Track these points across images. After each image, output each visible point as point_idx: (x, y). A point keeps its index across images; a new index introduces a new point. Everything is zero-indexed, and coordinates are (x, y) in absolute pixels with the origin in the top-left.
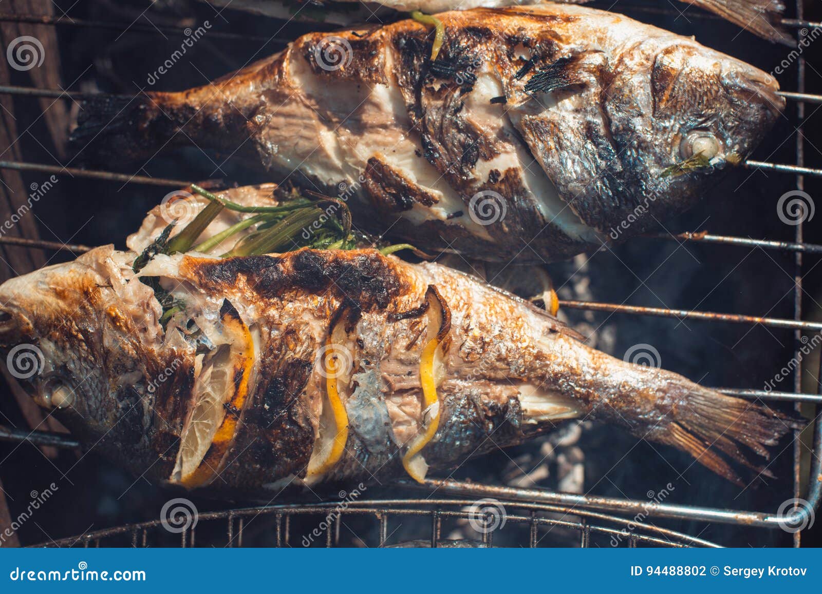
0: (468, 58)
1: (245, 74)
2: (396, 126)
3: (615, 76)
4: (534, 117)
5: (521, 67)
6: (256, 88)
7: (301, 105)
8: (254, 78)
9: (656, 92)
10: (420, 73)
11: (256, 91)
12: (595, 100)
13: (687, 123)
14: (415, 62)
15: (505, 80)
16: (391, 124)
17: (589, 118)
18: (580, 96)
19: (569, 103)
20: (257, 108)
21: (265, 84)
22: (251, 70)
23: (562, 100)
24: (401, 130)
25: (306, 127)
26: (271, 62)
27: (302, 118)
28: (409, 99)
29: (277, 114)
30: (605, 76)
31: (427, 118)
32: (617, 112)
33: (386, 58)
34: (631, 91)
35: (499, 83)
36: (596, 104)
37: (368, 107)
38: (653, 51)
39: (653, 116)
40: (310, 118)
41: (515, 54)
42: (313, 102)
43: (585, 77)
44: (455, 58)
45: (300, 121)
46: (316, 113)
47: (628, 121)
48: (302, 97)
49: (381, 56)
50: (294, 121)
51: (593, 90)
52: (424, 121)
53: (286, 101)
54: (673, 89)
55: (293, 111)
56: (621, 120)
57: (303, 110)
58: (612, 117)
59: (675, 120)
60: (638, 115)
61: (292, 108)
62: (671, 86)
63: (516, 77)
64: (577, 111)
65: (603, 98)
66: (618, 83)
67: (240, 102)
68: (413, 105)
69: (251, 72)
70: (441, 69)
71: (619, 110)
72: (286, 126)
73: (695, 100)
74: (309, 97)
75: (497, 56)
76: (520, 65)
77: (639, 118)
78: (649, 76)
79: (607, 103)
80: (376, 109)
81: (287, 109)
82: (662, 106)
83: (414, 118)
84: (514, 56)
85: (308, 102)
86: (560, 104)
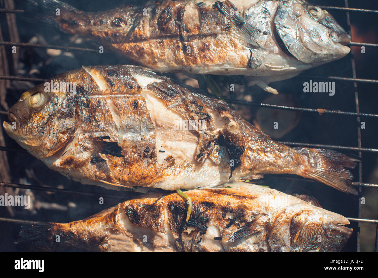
0: (203, 217)
1: (98, 217)
2: (170, 246)
3: (273, 228)
4: (235, 248)
5: (229, 222)
6: (103, 227)
7: (125, 235)
8: (102, 220)
9: (292, 235)
10: (181, 224)
11: (103, 228)
12: (263, 239)
13: (306, 248)
14: (178, 218)
15: (221, 229)
16: (168, 246)
17: (261, 247)
18: (257, 236)
19: (252, 240)
20: (104, 238)
21: (107, 225)
22: (101, 215)
23: (248, 238)
24: (172, 248)
25: (127, 245)
26: (110, 212)
27: (126, 241)
28: (176, 236)
29: (114, 239)
30: (268, 227)
31: (184, 245)
32: (274, 244)
33: (165, 216)
34: (280, 234)
35: (219, 230)
36: (264, 240)
37: (156, 237)
38: (291, 214)
39: (290, 246)
40: (129, 241)
41: (226, 216)
42: (130, 234)
43: (259, 228)
44: (198, 218)
45: (124, 243)
46: (132, 239)
47: (279, 249)
48: (125, 232)
49: (162, 216)
50: (122, 242)
51: (263, 234)
52: (183, 247)
53: (118, 233)
54: (300, 233)
55: (121, 238)
56: (276, 248)
57: (126, 237)
58: (271, 247)
59: (301, 247)
60: (284, 246)
61: (120, 236)
62: (299, 231)
63: (227, 228)
64: (255, 244)
65: (267, 237)
66: (274, 231)
67: (96, 233)
68: (178, 239)
69: (101, 216)
70: (191, 223)
71: (275, 243)
72: (118, 244)
73: (310, 237)
74: (128, 231)
75: (217, 216)
76: (228, 221)
77: (284, 247)
78: (289, 227)
79: (269, 240)
80: (160, 238)
81: (118, 236)
82: (295, 241)
83: (178, 245)
84: (225, 217)
85: (128, 234)
86: (247, 240)
